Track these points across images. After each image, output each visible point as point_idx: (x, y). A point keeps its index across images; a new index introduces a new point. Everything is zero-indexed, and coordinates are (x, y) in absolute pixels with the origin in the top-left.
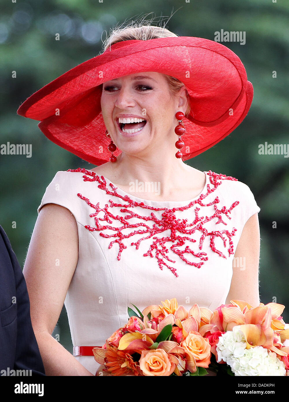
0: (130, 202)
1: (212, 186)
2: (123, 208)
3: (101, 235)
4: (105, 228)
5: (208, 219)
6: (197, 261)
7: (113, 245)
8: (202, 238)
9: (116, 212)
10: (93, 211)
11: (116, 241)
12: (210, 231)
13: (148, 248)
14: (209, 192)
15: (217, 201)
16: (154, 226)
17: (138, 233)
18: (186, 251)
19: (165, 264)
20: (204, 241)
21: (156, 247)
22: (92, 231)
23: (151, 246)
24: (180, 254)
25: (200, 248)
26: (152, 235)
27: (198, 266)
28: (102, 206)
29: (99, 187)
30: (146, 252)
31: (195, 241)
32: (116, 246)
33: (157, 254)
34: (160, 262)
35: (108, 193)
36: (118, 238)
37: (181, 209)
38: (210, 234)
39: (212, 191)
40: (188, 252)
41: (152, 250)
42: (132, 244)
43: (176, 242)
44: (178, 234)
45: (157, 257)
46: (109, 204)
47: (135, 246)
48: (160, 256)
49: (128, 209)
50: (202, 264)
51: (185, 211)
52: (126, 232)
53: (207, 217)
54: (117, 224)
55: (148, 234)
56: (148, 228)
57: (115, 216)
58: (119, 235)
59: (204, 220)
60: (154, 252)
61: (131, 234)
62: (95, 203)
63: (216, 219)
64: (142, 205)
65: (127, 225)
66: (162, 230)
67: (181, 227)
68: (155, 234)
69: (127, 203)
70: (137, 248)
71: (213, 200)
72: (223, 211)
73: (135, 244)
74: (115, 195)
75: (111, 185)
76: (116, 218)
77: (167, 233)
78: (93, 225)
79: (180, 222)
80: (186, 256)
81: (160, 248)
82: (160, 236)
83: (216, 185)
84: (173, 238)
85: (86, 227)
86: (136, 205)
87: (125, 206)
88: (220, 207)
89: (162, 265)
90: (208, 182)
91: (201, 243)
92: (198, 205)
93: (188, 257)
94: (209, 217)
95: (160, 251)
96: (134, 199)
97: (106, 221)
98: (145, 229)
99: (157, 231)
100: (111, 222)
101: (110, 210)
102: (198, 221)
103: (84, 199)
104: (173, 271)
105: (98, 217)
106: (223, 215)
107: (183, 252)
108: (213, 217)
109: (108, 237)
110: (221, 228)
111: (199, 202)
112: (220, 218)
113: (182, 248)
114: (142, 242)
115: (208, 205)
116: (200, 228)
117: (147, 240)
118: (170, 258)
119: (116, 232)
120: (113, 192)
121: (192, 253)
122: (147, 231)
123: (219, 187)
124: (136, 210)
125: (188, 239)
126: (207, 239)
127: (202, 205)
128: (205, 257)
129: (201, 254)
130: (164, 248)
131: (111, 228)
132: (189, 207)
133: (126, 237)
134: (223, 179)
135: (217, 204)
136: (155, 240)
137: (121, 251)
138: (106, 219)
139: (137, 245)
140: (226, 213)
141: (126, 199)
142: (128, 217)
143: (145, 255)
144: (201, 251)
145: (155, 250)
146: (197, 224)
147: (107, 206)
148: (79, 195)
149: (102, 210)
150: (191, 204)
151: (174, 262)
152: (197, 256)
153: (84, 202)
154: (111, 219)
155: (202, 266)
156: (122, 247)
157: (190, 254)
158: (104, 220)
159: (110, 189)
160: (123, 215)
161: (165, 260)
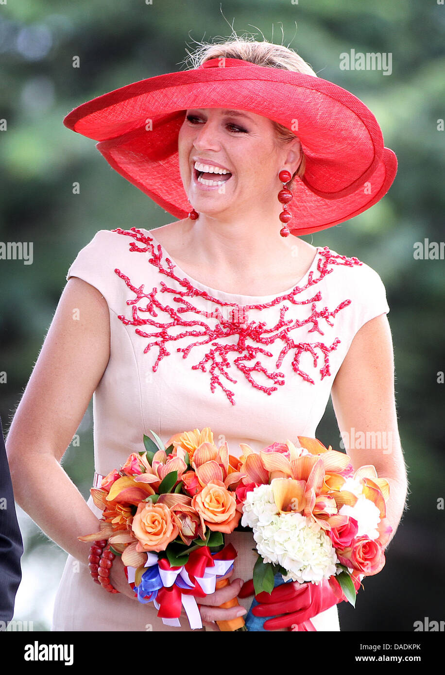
0: (190, 288)
1: (316, 275)
2: (178, 296)
3: (138, 332)
4: (144, 322)
5: (298, 325)
6: (270, 383)
7: (151, 348)
8: (284, 352)
9: (166, 300)
10: (133, 296)
11: (156, 344)
12: (296, 343)
13: (202, 358)
14: (311, 283)
15: (318, 298)
16: (217, 326)
17: (191, 334)
18: (254, 369)
19: (220, 384)
20: (286, 355)
21: (213, 358)
22: (126, 324)
23: (207, 356)
24: (246, 371)
25: (278, 366)
26: (211, 340)
27: (268, 391)
28: (147, 291)
29: (151, 261)
30: (196, 363)
31: (271, 355)
32: (156, 350)
33: (213, 368)
34: (215, 379)
35: (162, 271)
36: (160, 339)
37: (258, 307)
38: (296, 346)
39: (315, 282)
40: (257, 370)
41: (206, 361)
42: (179, 350)
43: (245, 353)
44: (249, 342)
45: (212, 373)
46: (159, 288)
47: (182, 354)
48: (217, 372)
49: (185, 298)
50: (275, 389)
51: (264, 310)
52: (173, 331)
53: (297, 321)
54: (163, 318)
55: (206, 338)
56: (207, 328)
57: (164, 306)
58: (163, 335)
59: (292, 325)
60: (208, 366)
61: (181, 336)
62: (137, 287)
63: (311, 325)
64: (204, 295)
65: (178, 322)
66: (227, 335)
67: (256, 333)
68: (215, 339)
69: (184, 290)
70: (184, 357)
71: (313, 296)
72: (322, 314)
73: (183, 351)
74: (171, 275)
75: (167, 260)
76: (165, 310)
77: (234, 339)
78: (129, 317)
79: (254, 326)
80: (254, 375)
81: (219, 359)
82: (222, 342)
83: (324, 272)
84: (240, 348)
85: (119, 317)
86: (197, 293)
87: (180, 293)
88: (320, 307)
89: (216, 385)
90: (314, 268)
91: (280, 358)
92: (287, 303)
93: (256, 377)
94: (301, 320)
95: (217, 364)
96: (195, 284)
97: (148, 313)
98: (203, 329)
99: (219, 333)
100: (155, 315)
101: (159, 297)
102: (282, 326)
103: (123, 277)
104: (230, 395)
105: (137, 305)
106: (321, 321)
107: (250, 370)
108: (306, 321)
109: (146, 336)
110: (314, 338)
111: (290, 298)
112: (316, 323)
113: (250, 364)
115: (303, 303)
116: (284, 337)
117: (202, 346)
118: (230, 376)
119: (160, 330)
120: (169, 271)
121: (264, 371)
122: (205, 333)
123: (327, 276)
124: (194, 301)
125: (261, 351)
126: (292, 352)
127: (294, 302)
128: (280, 379)
129: (276, 375)
130: (225, 360)
131: (153, 323)
132: (272, 305)
133: (171, 338)
134: (338, 264)
135: (316, 303)
136: (214, 348)
137: (159, 359)
138: (149, 309)
139: (185, 352)
140: (327, 317)
141: (185, 284)
142: (182, 310)
143: (194, 368)
144: (278, 371)
145: (210, 362)
146: (281, 330)
147: (155, 290)
148: (117, 271)
149: (146, 296)
150: (276, 302)
151: (235, 382)
152: (269, 377)
153: (123, 282)
154: (155, 308)
155: (273, 393)
156: (164, 353)
157: (261, 373)
158: (145, 311)
159: (165, 266)
160: (175, 306)
161: (222, 379)
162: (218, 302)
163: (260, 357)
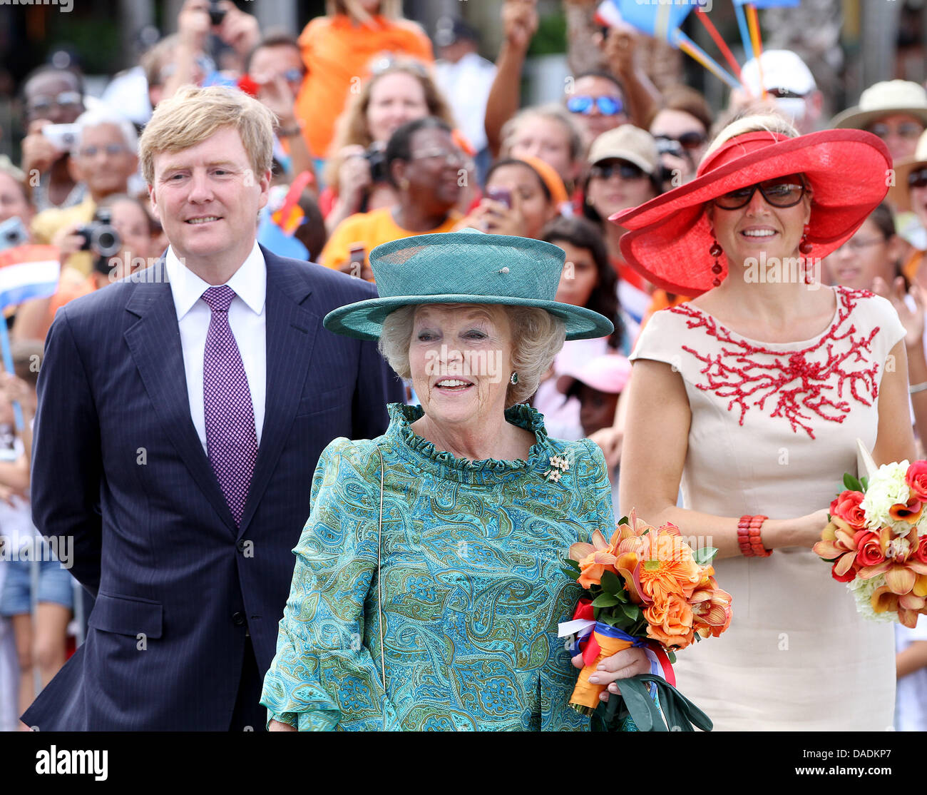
0: (748, 348)
1: (845, 311)
2: (740, 357)
3: (718, 394)
4: (720, 385)
5: (844, 357)
6: (838, 413)
7: (733, 404)
8: (841, 383)
10: (705, 365)
11: (737, 400)
12: (848, 372)
13: (775, 406)
14: (842, 318)
15: (852, 330)
16: (780, 375)
17: (761, 387)
18: (821, 403)
19: (798, 423)
20: (844, 385)
21: (785, 404)
22: (705, 390)
23: (779, 403)
24: (815, 408)
25: (840, 396)
26: (778, 389)
27: (840, 420)
28: (714, 358)
29: (708, 333)
30: (773, 412)
31: (832, 388)
32: (737, 406)
33: (787, 412)
34: (793, 420)
35: (720, 339)
36: (737, 396)
37: (811, 350)
38: (848, 376)
39: (846, 317)
40: (824, 404)
41: (780, 408)
42: (755, 404)
43: (810, 392)
44: (811, 382)
45: (788, 416)
46: (722, 353)
47: (758, 406)
48: (792, 414)
49: (747, 358)
50: (844, 417)
51: (816, 350)
52: (746, 388)
53: (842, 354)
54: (734, 378)
55: (773, 388)
56: (772, 379)
57: (731, 367)
58: (739, 392)
59: (839, 358)
60: (783, 411)
61: (754, 390)
62: (705, 356)
63: (854, 356)
64: (763, 351)
65: (747, 379)
66: (791, 380)
67: (814, 372)
68: (781, 386)
69: (743, 350)
70: (761, 408)
71: (847, 329)
72: (861, 344)
73: (759, 403)
74: (729, 340)
75: (722, 329)
76: (733, 371)
77: (798, 383)
78: (706, 383)
79: (811, 366)
80: (823, 409)
81: (789, 404)
82: (788, 387)
83: (850, 308)
84: (806, 387)
85: (697, 386)
86: (756, 351)
87: (741, 354)
89: (796, 424)
90: (840, 306)
91: (840, 389)
92: (830, 341)
93: (825, 410)
94: (845, 353)
95: (790, 408)
96: (753, 343)
97: (720, 377)
98: (769, 381)
99: (783, 381)
100: (727, 377)
101: (724, 361)
102: (832, 361)
103: (690, 351)
104: (809, 430)
105: (711, 372)
106: (861, 349)
107: (819, 405)
108: (850, 353)
109: (726, 395)
110: (860, 367)
111: (831, 336)
112: (859, 353)
113: (816, 401)
114: (767, 400)
115: (843, 337)
116: (836, 371)
117: (772, 396)
118: (803, 414)
119: (734, 389)
120: (726, 337)
121: (830, 403)
122: (772, 384)
123: (854, 310)
124: (756, 358)
125: (822, 386)
126: (847, 382)
127: (835, 339)
128: (846, 407)
129: (842, 404)
130: (794, 404)
131: (727, 384)
132: (821, 345)
133: (748, 394)
134: (858, 298)
135: (853, 335)
136: (782, 395)
137: (743, 413)
138: (721, 373)
139: (761, 403)
140: (866, 346)
141: (743, 345)
142: (747, 369)
143: (773, 416)
144: (842, 400)
145: (783, 408)
146: (831, 365)
147: (719, 356)
148: (684, 348)
149: (715, 363)
150: (822, 341)
151: (810, 418)
152: (838, 407)
153: (691, 356)
154: (726, 373)
155: (844, 420)
156: (745, 407)
157: (828, 406)
158: (718, 375)
159: (722, 334)
160: (740, 366)
161: (798, 418)
162: (776, 354)
163: (823, 392)
